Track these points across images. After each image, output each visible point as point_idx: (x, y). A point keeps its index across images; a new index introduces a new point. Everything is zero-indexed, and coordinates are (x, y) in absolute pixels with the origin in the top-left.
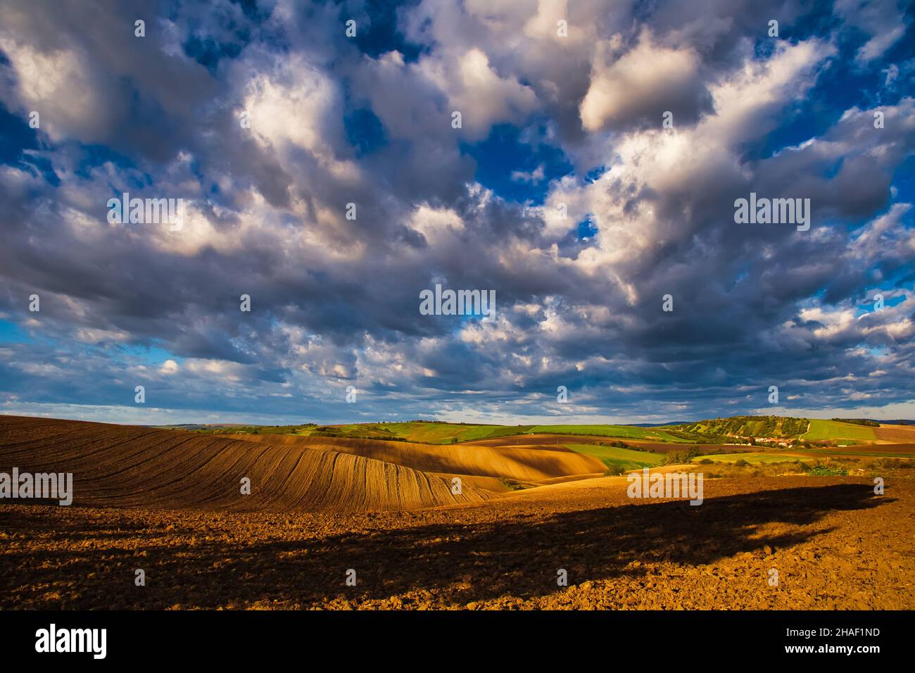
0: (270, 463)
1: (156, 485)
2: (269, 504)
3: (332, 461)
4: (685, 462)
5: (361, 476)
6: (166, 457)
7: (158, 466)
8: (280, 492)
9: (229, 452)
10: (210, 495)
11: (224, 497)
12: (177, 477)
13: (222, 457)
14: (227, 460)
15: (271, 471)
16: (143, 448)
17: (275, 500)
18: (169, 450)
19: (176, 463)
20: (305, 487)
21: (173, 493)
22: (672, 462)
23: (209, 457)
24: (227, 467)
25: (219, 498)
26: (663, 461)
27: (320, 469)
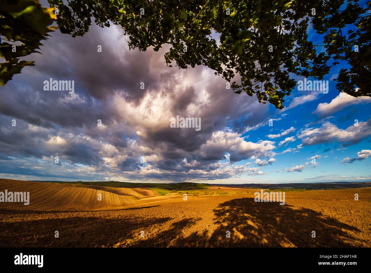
0: (77, 193)
1: (37, 201)
2: (78, 206)
3: (95, 192)
4: (175, 192)
5: (104, 196)
6: (41, 192)
7: (38, 195)
8: (80, 202)
9: (63, 190)
10: (57, 204)
11: (62, 204)
12: (45, 198)
13: (61, 191)
14: (62, 192)
15: (77, 196)
16: (32, 188)
17: (79, 204)
18: (42, 189)
19: (44, 193)
20: (88, 200)
21: (44, 204)
22: (173, 192)
23: (57, 191)
24: (62, 194)
25: (61, 205)
26: (171, 192)
27: (92, 195)
